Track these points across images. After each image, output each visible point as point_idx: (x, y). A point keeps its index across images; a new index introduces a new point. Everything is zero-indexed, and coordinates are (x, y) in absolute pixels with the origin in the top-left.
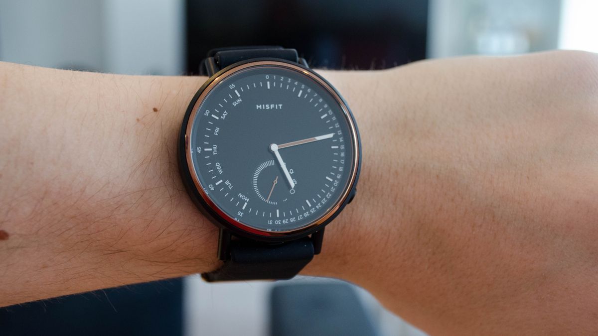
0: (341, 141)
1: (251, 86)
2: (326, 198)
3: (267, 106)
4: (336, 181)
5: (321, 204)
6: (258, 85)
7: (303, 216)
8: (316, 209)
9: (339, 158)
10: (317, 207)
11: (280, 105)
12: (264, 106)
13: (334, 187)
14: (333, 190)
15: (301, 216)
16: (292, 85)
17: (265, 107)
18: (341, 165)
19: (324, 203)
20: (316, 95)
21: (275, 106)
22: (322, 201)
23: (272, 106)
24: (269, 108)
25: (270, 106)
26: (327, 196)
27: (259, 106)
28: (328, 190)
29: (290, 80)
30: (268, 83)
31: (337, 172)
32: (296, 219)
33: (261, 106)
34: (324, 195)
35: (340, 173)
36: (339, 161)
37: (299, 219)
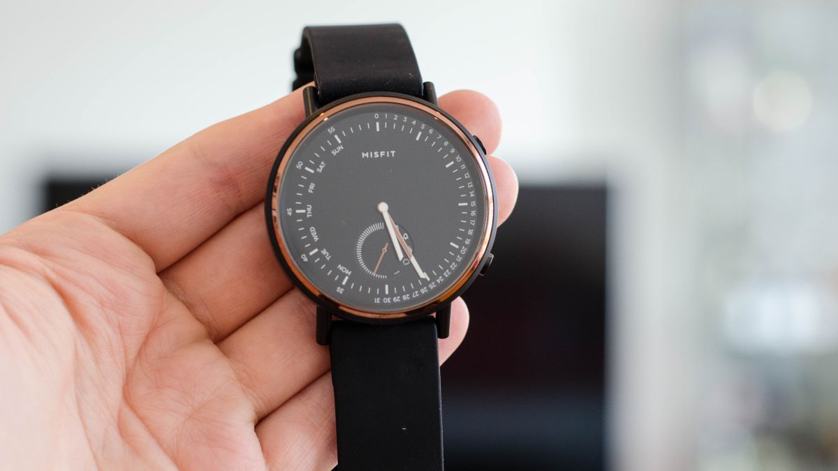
0: (472, 195)
1: (356, 129)
2: (450, 270)
3: (376, 153)
4: (463, 248)
5: (444, 277)
6: (364, 127)
7: (419, 293)
8: (436, 283)
9: (468, 217)
10: (438, 281)
11: (393, 152)
12: (371, 153)
13: (461, 255)
14: (459, 259)
15: (417, 292)
16: (408, 125)
17: (373, 155)
18: (471, 227)
19: (447, 276)
20: (440, 137)
21: (386, 154)
22: (445, 274)
23: (382, 153)
24: (378, 156)
25: (379, 154)
26: (451, 266)
27: (365, 153)
28: (452, 259)
29: (406, 118)
30: (378, 124)
31: (465, 236)
32: (411, 296)
33: (367, 154)
34: (447, 266)
35: (469, 237)
36: (469, 222)
37: (414, 296)
